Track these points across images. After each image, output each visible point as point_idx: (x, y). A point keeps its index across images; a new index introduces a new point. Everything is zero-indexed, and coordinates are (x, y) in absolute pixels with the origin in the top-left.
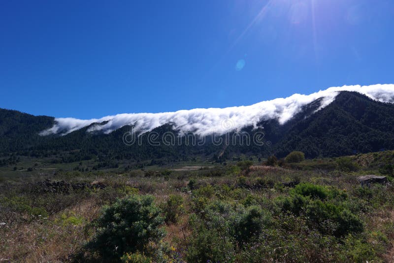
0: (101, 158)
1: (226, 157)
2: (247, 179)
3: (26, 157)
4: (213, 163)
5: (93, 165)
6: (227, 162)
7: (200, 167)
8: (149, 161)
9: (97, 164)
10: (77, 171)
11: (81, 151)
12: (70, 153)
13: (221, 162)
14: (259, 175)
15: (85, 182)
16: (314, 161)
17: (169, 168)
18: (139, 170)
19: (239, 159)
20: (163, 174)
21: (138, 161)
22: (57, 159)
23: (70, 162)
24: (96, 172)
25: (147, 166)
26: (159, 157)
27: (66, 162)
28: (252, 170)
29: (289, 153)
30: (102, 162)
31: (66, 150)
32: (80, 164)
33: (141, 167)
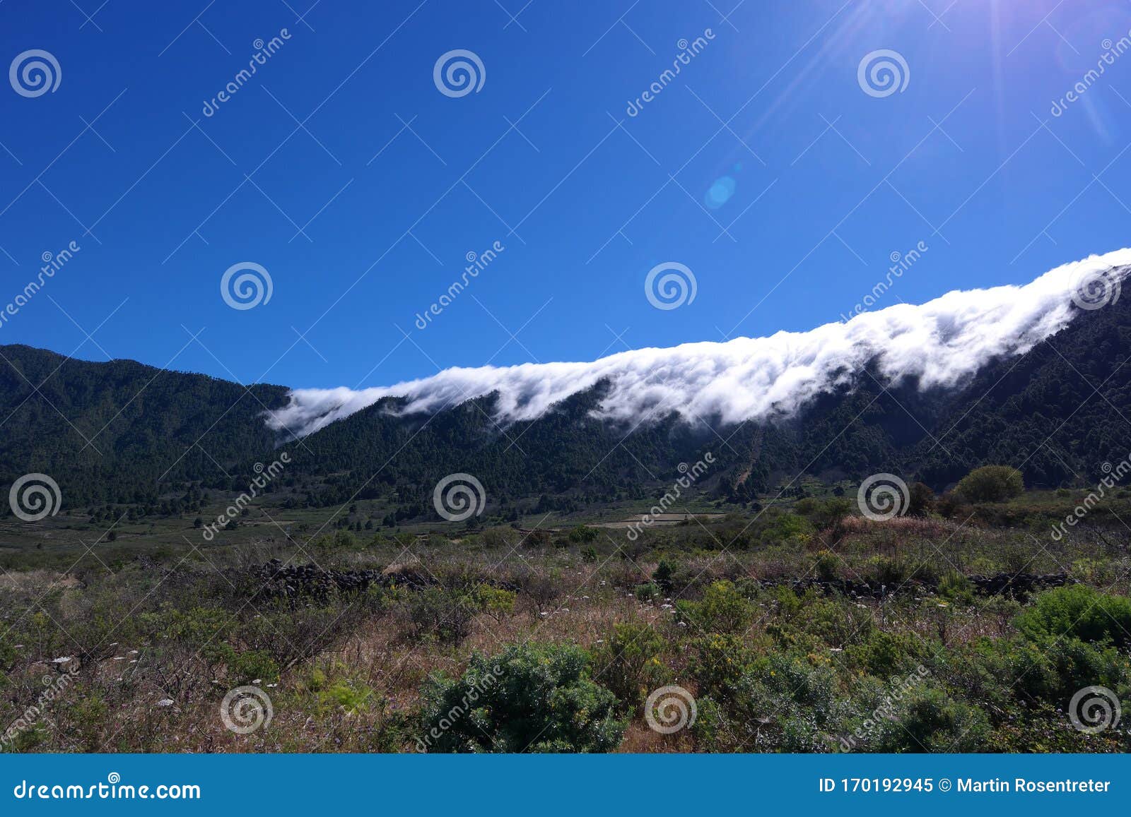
0: (404, 494)
1: (757, 485)
2: (841, 560)
3: (223, 492)
4: (719, 505)
5: (384, 514)
6: (761, 502)
7: (682, 518)
8: (534, 501)
9: (393, 509)
10: (345, 530)
11: (352, 475)
12: (326, 482)
13: (742, 500)
14: (878, 546)
15: (368, 567)
16: (1060, 495)
17: (590, 521)
18: (507, 527)
19: (801, 490)
20: (575, 540)
21: (503, 501)
22: (295, 497)
23: (326, 505)
24: (392, 531)
25: (528, 513)
26: (560, 489)
27: (316, 506)
28: (852, 529)
29: (966, 472)
30: (408, 505)
31: (317, 472)
32: (352, 509)
33: (512, 518)
